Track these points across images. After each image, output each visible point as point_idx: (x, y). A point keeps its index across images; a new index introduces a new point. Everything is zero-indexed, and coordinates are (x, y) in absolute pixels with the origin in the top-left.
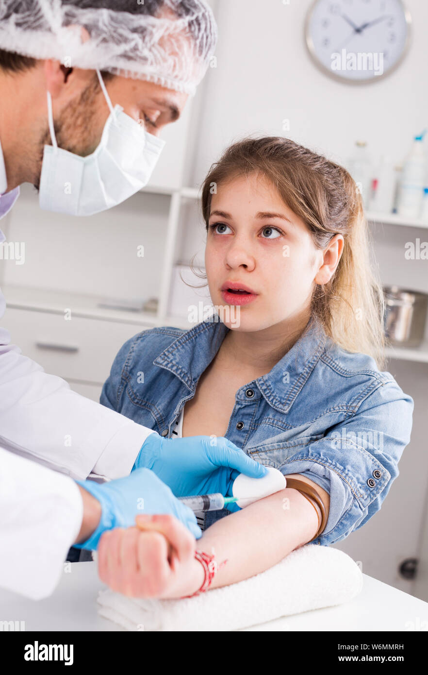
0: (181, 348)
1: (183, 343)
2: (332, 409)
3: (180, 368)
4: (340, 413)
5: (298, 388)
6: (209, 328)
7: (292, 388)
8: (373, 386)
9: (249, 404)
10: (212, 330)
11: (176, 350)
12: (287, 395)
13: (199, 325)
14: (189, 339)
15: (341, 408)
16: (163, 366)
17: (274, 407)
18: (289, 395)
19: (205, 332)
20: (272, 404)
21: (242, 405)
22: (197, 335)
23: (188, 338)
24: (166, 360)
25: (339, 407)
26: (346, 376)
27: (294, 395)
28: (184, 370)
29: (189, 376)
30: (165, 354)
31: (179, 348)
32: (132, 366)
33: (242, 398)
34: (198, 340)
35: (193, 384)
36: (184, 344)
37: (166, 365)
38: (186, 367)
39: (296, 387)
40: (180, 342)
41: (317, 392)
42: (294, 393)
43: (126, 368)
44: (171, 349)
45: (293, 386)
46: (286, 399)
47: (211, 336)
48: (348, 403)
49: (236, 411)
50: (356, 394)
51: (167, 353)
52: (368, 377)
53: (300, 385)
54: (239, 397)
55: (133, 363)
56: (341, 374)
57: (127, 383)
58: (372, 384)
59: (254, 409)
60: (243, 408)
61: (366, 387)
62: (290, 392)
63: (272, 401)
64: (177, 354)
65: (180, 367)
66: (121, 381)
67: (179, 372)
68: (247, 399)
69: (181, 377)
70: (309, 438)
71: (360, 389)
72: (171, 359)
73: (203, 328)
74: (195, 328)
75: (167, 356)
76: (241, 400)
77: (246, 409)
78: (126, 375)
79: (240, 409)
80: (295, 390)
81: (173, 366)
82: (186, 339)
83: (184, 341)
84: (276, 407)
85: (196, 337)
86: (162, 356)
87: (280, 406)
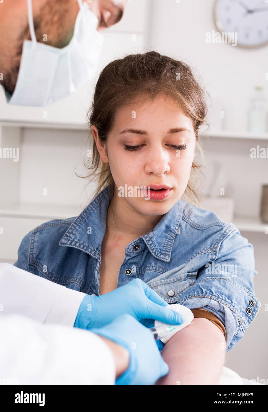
0: (79, 228)
1: (79, 223)
2: (200, 253)
3: (82, 244)
4: (207, 254)
5: (171, 241)
6: (95, 207)
7: (167, 242)
8: (226, 233)
9: (136, 255)
10: (98, 208)
11: (75, 230)
12: (165, 247)
13: (88, 207)
14: (83, 220)
15: (207, 251)
16: (68, 245)
17: (157, 257)
18: (166, 247)
19: (93, 211)
20: (155, 255)
21: (130, 256)
22: (88, 215)
23: (81, 219)
24: (69, 240)
25: (205, 250)
26: (201, 229)
27: (170, 247)
28: (85, 244)
29: (90, 247)
30: (67, 236)
31: (77, 228)
32: (37, 253)
33: (131, 251)
34: (90, 218)
35: (98, 253)
36: (80, 225)
37: (71, 244)
38: (86, 241)
39: (170, 241)
40: (76, 224)
41: (184, 244)
42: (169, 245)
43: (31, 256)
44: (71, 230)
45: (167, 240)
46: (164, 250)
47: (98, 213)
48: (211, 247)
49: (126, 261)
50: (214, 240)
51: (68, 234)
52: (221, 227)
53: (172, 238)
54: (128, 250)
55: (38, 251)
56: (197, 228)
57: (35, 267)
58: (225, 232)
59: (138, 259)
60: (132, 258)
61: (221, 235)
62: (167, 245)
63: (155, 252)
64: (76, 233)
65: (82, 242)
66: (29, 267)
67: (82, 247)
68: (135, 252)
69: (84, 250)
70: (186, 274)
71: (216, 236)
72: (73, 238)
73: (91, 208)
74: (85, 210)
75: (69, 237)
76: (130, 253)
77: (133, 259)
78: (33, 261)
79: (129, 259)
80: (170, 243)
81: (76, 243)
82: (80, 220)
83: (79, 222)
84: (159, 257)
85: (88, 217)
86: (65, 238)
87: (162, 256)
